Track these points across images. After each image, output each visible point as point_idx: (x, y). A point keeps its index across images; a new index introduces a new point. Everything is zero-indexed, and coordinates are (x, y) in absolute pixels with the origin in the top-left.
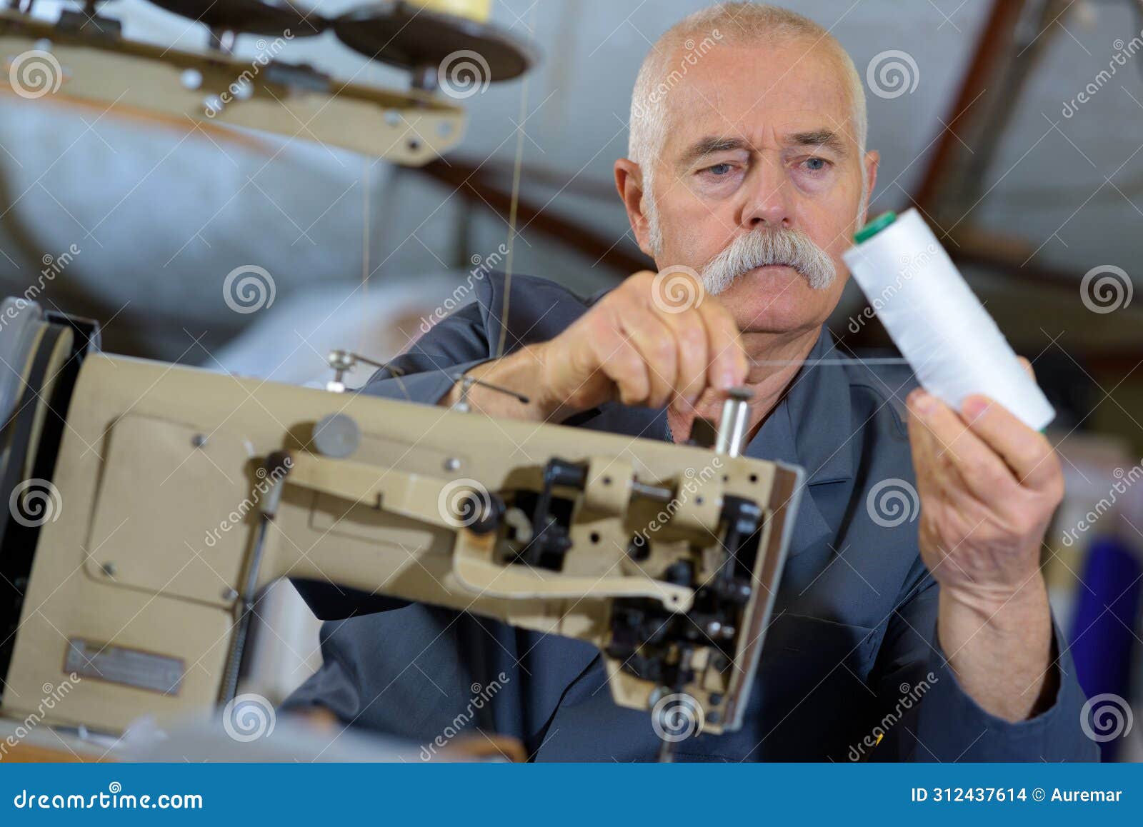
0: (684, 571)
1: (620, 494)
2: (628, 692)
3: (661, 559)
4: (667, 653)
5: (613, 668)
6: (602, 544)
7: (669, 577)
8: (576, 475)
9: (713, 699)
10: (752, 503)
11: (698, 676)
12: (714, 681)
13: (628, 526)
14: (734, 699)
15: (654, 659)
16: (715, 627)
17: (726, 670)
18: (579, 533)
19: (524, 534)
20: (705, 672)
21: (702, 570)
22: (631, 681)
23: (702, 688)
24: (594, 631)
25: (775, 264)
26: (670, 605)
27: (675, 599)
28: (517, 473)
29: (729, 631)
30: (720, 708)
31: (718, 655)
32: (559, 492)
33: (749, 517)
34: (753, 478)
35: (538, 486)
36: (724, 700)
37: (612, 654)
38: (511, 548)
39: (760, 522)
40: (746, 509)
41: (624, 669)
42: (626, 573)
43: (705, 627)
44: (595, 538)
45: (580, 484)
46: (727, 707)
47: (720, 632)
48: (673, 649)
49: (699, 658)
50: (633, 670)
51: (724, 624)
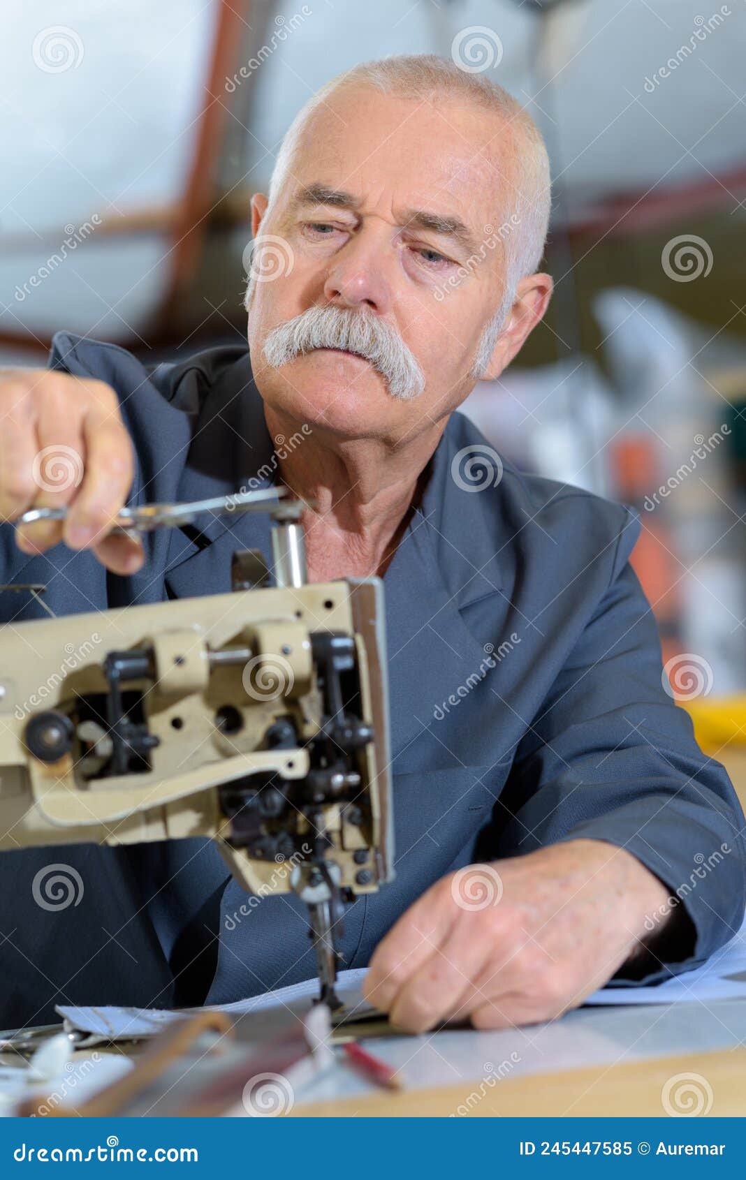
0: (287, 731)
1: (197, 668)
2: (265, 880)
3: (256, 725)
4: (296, 824)
5: (240, 857)
6: (187, 727)
7: (272, 741)
8: (143, 663)
9: (358, 857)
10: (342, 635)
11: (336, 837)
12: (354, 838)
13: (209, 698)
14: (381, 850)
15: (282, 835)
16: (338, 779)
17: (365, 822)
18: (159, 724)
19: (104, 746)
20: (341, 832)
21: (305, 721)
22: (263, 866)
23: (343, 848)
24: (205, 823)
25: (347, 352)
26: (288, 774)
27: (291, 765)
28: (72, 679)
29: (354, 779)
30: (369, 865)
31: (349, 808)
32: (125, 687)
33: (343, 652)
34: (329, 605)
35: (102, 686)
36: (371, 854)
37: (233, 843)
38: (90, 765)
39: (354, 652)
40: (338, 643)
41: (252, 856)
42: (226, 754)
43: (329, 783)
44: (177, 723)
45: (151, 672)
46: (376, 861)
47: (345, 782)
48: (302, 817)
49: (331, 818)
50: (262, 855)
51: (347, 772)
